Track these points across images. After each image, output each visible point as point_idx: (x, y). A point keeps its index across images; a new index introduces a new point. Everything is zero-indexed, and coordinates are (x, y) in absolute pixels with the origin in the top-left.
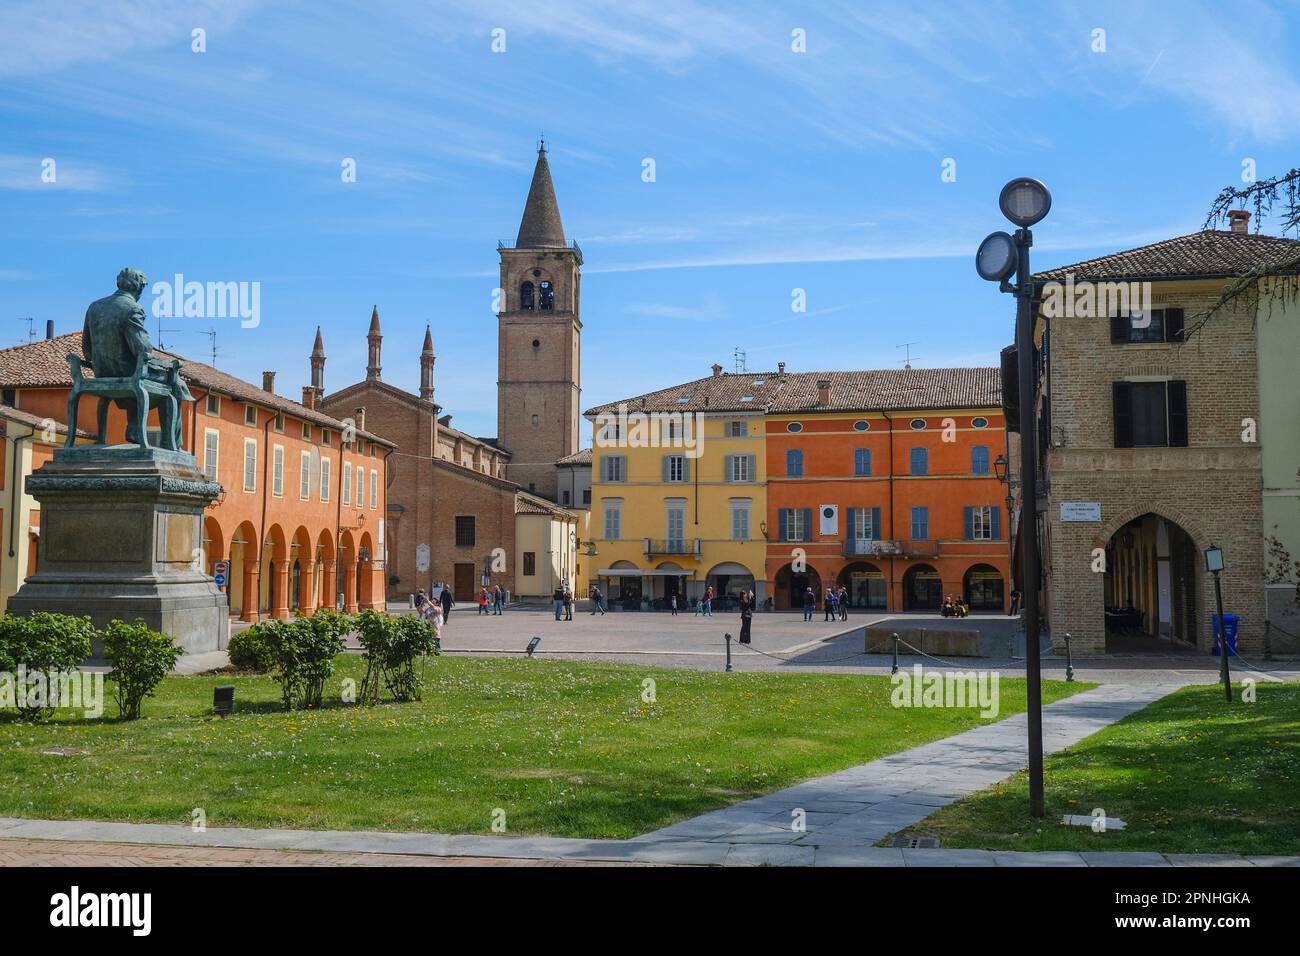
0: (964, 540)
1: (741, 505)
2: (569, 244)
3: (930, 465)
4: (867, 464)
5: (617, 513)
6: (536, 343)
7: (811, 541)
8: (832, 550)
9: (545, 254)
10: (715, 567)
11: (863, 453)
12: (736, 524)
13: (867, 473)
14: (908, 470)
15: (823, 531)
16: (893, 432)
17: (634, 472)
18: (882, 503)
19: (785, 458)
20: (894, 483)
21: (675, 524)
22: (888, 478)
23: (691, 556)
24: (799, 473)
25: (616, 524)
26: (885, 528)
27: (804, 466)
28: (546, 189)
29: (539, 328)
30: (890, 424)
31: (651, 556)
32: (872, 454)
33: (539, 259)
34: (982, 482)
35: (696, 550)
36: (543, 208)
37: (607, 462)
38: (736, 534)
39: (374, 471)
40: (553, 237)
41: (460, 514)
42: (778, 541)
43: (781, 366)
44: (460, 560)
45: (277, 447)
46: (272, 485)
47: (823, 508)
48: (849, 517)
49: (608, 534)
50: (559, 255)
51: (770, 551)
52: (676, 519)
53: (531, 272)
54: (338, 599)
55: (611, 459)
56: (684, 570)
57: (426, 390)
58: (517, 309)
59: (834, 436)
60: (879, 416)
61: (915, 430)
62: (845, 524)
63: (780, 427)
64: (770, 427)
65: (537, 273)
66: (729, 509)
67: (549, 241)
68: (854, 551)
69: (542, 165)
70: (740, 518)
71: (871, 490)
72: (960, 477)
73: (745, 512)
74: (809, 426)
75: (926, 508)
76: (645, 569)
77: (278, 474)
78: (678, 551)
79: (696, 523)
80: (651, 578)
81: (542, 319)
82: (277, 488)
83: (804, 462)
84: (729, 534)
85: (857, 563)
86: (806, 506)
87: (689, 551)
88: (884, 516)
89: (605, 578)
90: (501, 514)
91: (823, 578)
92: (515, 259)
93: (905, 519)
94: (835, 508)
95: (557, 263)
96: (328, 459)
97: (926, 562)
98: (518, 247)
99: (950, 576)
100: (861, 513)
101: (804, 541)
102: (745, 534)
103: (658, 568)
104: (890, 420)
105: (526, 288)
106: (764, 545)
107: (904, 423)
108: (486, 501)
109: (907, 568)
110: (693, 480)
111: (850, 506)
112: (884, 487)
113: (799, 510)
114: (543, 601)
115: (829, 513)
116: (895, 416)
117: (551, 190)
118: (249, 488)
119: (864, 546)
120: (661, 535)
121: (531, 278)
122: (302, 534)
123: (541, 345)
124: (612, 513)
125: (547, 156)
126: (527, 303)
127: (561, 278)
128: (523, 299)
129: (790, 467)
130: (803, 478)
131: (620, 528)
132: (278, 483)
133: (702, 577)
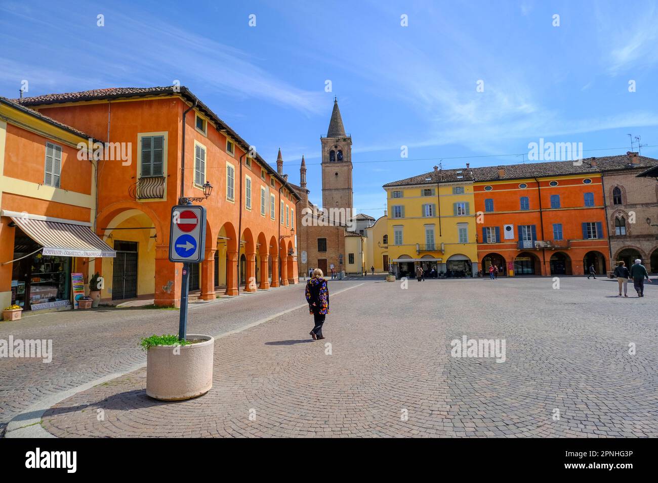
0: (583, 239)
1: (462, 227)
2: (348, 136)
3: (561, 203)
4: (527, 205)
5: (400, 233)
6: (337, 174)
7: (500, 242)
8: (511, 246)
9: (339, 140)
10: (451, 256)
11: (524, 199)
12: (461, 236)
13: (527, 208)
14: (550, 206)
15: (506, 237)
16: (540, 188)
17: (408, 213)
18: (537, 223)
19: (484, 204)
20: (543, 213)
21: (430, 237)
22: (539, 210)
23: (441, 252)
24: (492, 210)
25: (401, 237)
26: (539, 235)
27: (494, 207)
28: (338, 115)
29: (337, 168)
30: (538, 184)
31: (420, 252)
32: (530, 199)
33: (337, 141)
34: (590, 210)
35: (443, 249)
36: (337, 122)
37: (394, 208)
38: (461, 240)
39: (292, 209)
40: (342, 133)
41: (320, 238)
42: (483, 243)
43: (468, 165)
44: (320, 258)
45: (247, 177)
46: (245, 201)
47: (505, 226)
48: (519, 231)
49: (397, 242)
50: (345, 140)
51: (479, 248)
52: (430, 234)
53: (333, 147)
54: (269, 277)
55: (396, 207)
56: (437, 258)
57: (303, 184)
58: (329, 161)
59: (510, 191)
60: (533, 181)
61: (552, 187)
62: (517, 233)
63: (481, 188)
64: (476, 188)
65: (336, 147)
66: (456, 229)
67: (340, 135)
68: (523, 247)
69: (336, 106)
70: (463, 233)
71: (531, 217)
72: (579, 208)
73: (465, 230)
74: (496, 187)
75: (561, 225)
76: (416, 259)
77: (248, 195)
78: (431, 250)
79: (441, 236)
80: (419, 263)
81: (339, 165)
82: (248, 204)
83: (494, 205)
84: (458, 240)
85: (524, 252)
86: (497, 226)
87: (439, 249)
88: (538, 229)
89: (396, 263)
90: (338, 237)
91: (507, 260)
92: (327, 142)
93: (550, 230)
94: (512, 226)
95: (344, 143)
96: (274, 195)
97: (563, 251)
98: (328, 137)
99: (577, 257)
100: (525, 228)
101: (497, 242)
102: (466, 240)
103: (422, 258)
104: (538, 183)
105: (332, 153)
106: (476, 246)
107: (546, 184)
108: (331, 231)
109: (552, 254)
110: (437, 215)
111: (520, 225)
112: (537, 215)
113: (493, 228)
114: (358, 275)
115: (509, 229)
116: (541, 180)
117: (340, 116)
118: (229, 198)
119: (527, 244)
120: (423, 242)
121: (334, 149)
122: (262, 237)
123: (339, 175)
124: (398, 233)
125: (338, 103)
126: (332, 159)
127: (346, 148)
128: (331, 158)
129: (487, 206)
130: (494, 212)
131: (402, 240)
132: (248, 201)
133: (445, 262)
